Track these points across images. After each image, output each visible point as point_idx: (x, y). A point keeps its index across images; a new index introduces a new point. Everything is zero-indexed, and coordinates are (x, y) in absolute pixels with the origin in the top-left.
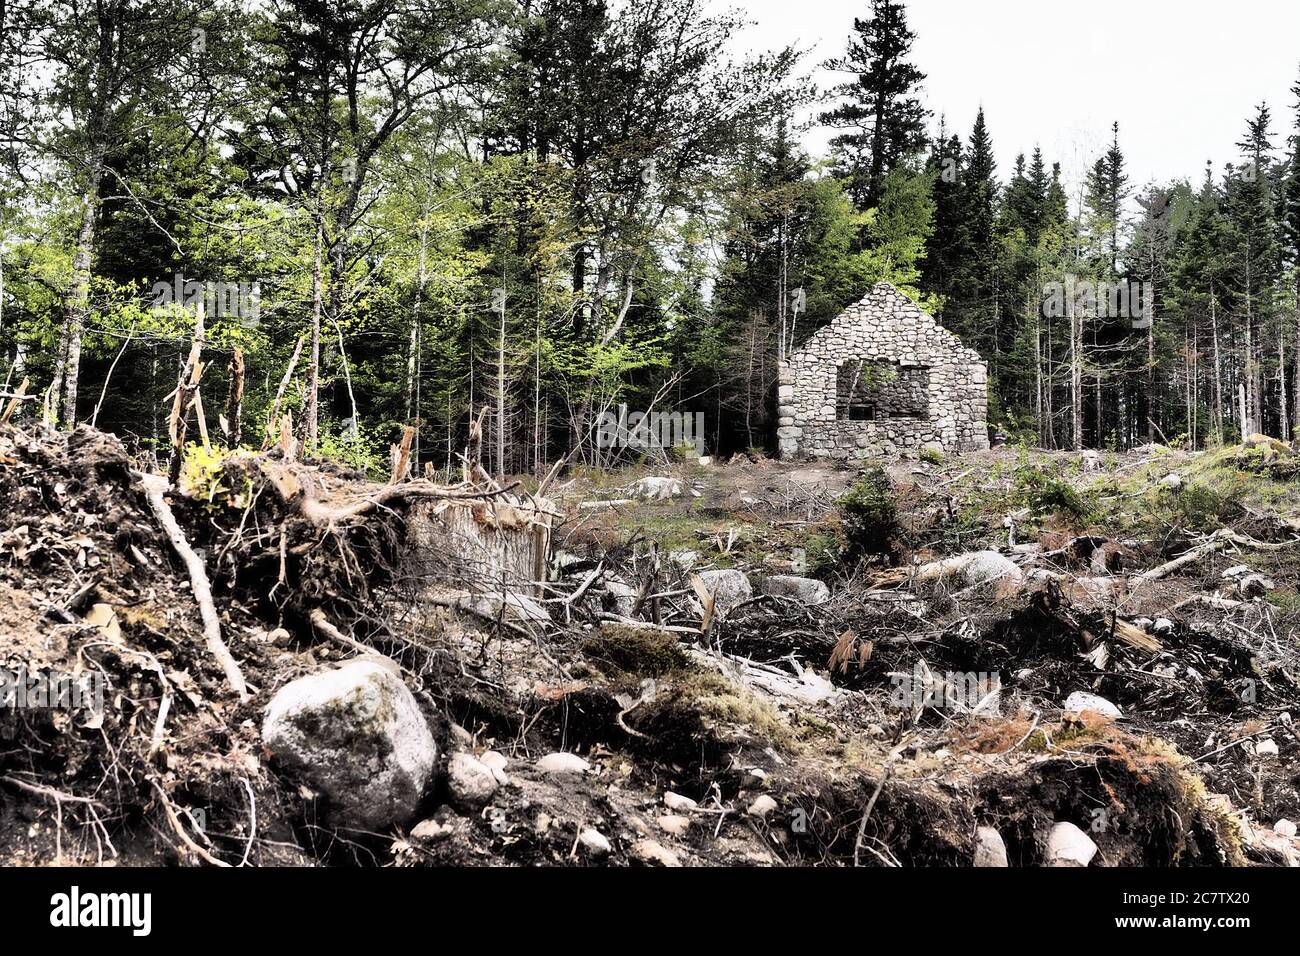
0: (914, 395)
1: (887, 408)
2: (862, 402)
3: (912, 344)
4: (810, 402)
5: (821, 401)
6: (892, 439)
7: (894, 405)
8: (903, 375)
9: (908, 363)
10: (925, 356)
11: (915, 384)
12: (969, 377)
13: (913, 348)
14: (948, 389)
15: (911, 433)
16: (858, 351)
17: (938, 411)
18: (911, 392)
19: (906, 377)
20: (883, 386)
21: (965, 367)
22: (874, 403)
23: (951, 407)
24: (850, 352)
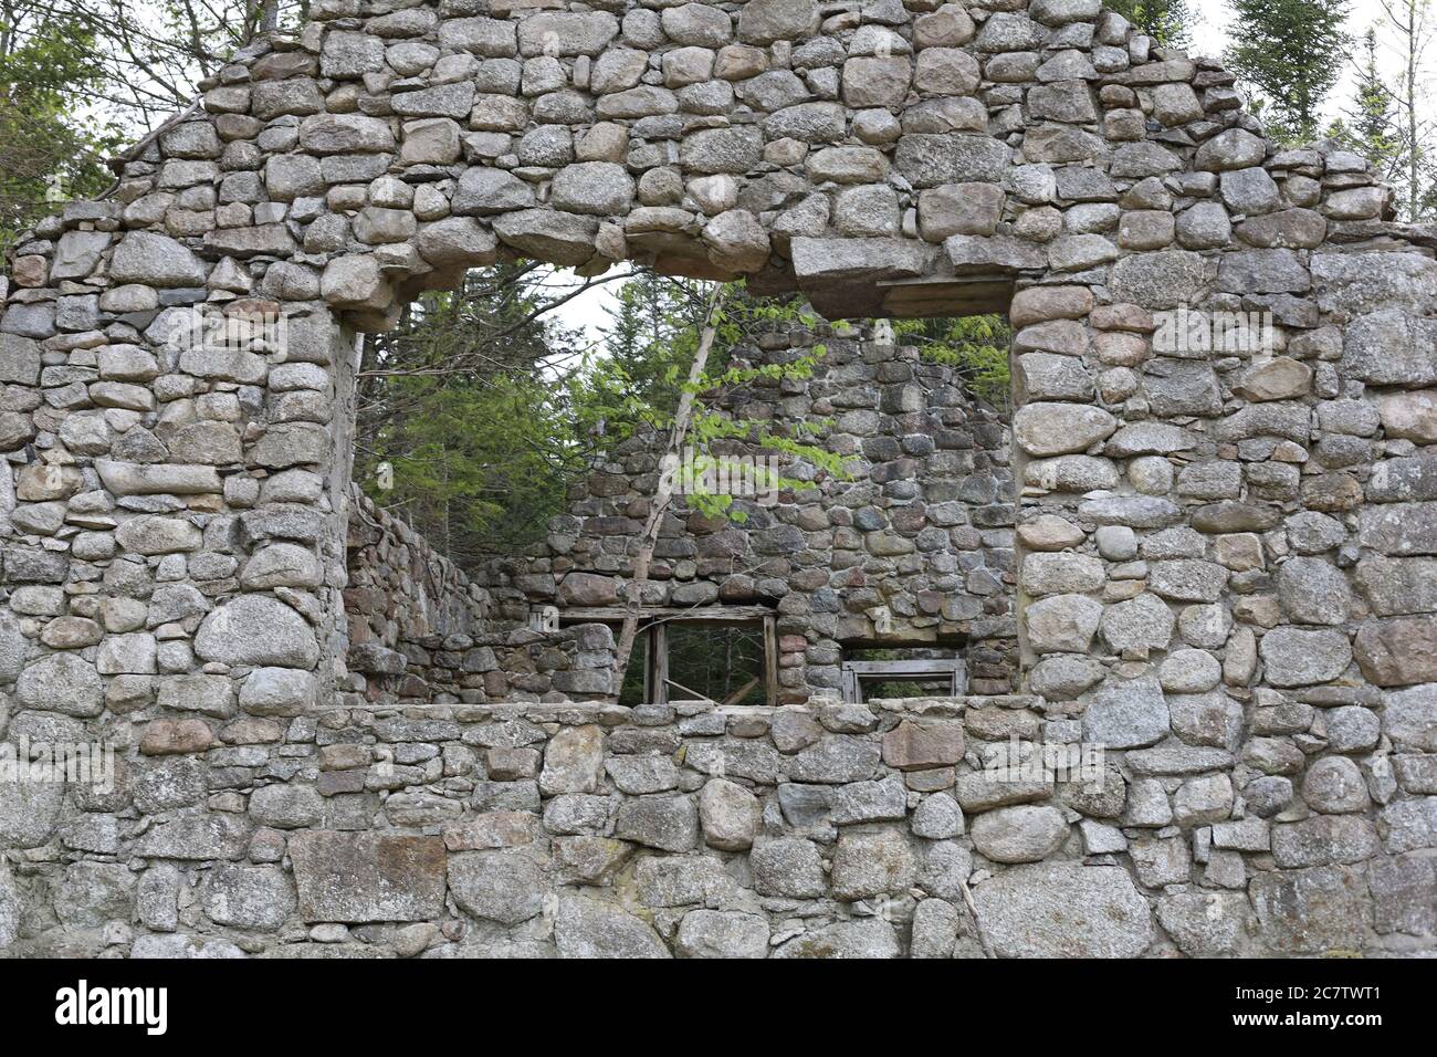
0: (945, 561)
1: (830, 623)
2: (725, 600)
3: (879, 121)
4: (129, 569)
5: (209, 562)
6: (735, 852)
7: (861, 608)
8: (894, 473)
9: (853, 256)
10: (974, 202)
11: (946, 510)
12: (1327, 340)
13: (889, 146)
14: (1169, 438)
15: (887, 794)
16: (482, 184)
17: (1089, 613)
18: (930, 550)
19: (909, 484)
20: (807, 526)
21: (1284, 265)
22: (771, 601)
23: (1202, 579)
24: (430, 198)
